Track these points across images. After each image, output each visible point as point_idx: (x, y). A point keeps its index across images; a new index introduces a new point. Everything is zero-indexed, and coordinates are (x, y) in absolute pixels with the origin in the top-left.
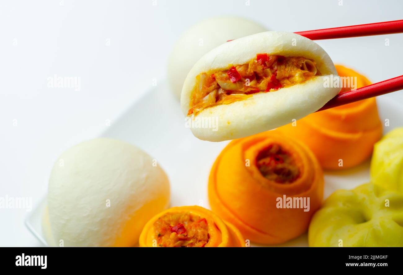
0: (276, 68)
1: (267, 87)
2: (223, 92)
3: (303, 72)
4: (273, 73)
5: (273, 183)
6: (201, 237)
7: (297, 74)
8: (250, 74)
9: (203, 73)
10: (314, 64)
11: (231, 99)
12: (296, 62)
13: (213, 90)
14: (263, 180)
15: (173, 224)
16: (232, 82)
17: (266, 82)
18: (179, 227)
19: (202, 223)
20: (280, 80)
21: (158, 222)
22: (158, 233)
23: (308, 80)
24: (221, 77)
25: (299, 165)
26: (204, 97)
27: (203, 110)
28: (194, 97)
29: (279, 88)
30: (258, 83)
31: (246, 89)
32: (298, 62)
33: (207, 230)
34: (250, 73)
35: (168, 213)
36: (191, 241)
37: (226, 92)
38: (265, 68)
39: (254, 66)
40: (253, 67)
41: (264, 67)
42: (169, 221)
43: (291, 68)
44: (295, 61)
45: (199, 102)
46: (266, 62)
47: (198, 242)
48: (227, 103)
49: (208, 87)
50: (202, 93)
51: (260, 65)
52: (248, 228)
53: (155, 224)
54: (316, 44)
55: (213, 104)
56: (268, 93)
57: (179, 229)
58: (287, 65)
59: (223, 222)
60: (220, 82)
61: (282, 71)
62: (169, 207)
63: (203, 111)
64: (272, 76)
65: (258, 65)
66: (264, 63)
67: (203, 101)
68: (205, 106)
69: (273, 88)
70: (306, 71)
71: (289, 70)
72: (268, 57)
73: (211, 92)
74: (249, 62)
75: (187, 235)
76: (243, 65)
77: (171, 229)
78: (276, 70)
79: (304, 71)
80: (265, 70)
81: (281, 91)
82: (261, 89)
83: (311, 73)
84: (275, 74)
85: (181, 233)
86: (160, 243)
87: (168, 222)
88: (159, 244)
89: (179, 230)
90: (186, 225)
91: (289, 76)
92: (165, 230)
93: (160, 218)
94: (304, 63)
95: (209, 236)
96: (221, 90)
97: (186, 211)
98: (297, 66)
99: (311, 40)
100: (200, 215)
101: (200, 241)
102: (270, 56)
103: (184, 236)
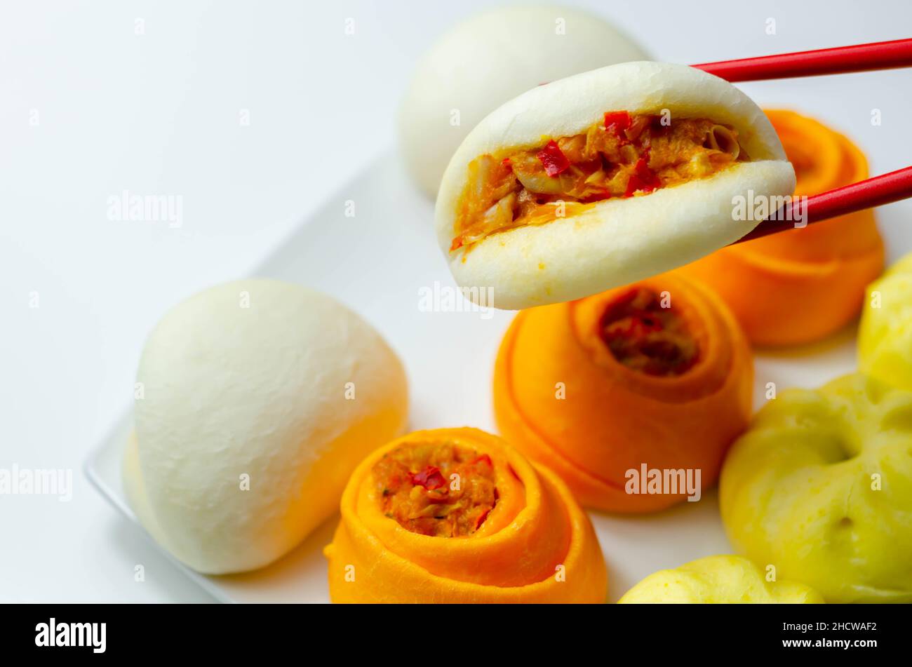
0: (647, 143)
1: (627, 186)
2: (528, 199)
3: (709, 152)
4: (641, 156)
5: (639, 375)
6: (479, 496)
7: (696, 158)
8: (589, 156)
9: (484, 156)
10: (733, 135)
11: (547, 213)
12: (693, 130)
13: (506, 194)
14: (618, 368)
15: (417, 469)
16: (549, 174)
17: (624, 176)
18: (429, 475)
19: (481, 465)
20: (657, 170)
21: (381, 465)
22: (382, 487)
23: (720, 170)
24: (524, 165)
25: (698, 334)
26: (487, 209)
27: (485, 238)
28: (465, 210)
29: (655, 189)
30: (608, 179)
31: (582, 192)
32: (698, 130)
33: (493, 480)
34: (589, 154)
35: (405, 445)
36: (457, 505)
37: (536, 199)
38: (623, 144)
39: (598, 138)
40: (595, 142)
41: (621, 142)
42: (407, 460)
43: (681, 144)
44: (691, 129)
45: (475, 220)
46: (625, 130)
47: (472, 505)
48: (538, 222)
49: (496, 188)
50: (483, 201)
51: (611, 136)
52: (583, 476)
53: (375, 468)
54: (737, 89)
55: (506, 225)
56: (631, 200)
57: (428, 478)
58: (674, 137)
59: (529, 463)
60: (521, 175)
61: (660, 152)
62: (408, 431)
63: (485, 242)
64: (638, 161)
65: (608, 137)
66: (620, 132)
67: (483, 218)
68: (488, 231)
69: (640, 189)
70: (716, 151)
71: (676, 148)
72: (631, 119)
73: (503, 197)
74: (587, 131)
75: (447, 493)
76: (575, 137)
77: (413, 478)
78: (649, 149)
79: (711, 150)
80: (624, 147)
81: (659, 195)
82: (615, 191)
83: (727, 156)
84: (645, 157)
85: (433, 487)
86: (387, 511)
87: (405, 464)
88: (385, 513)
89: (430, 480)
90: (445, 469)
91: (676, 162)
92: (397, 481)
93: (386, 456)
94: (711, 132)
95: (496, 495)
96: (526, 193)
97: (445, 439)
98: (696, 140)
99: (728, 82)
100: (475, 448)
101: (476, 504)
102: (634, 117)
103: (441, 493)
